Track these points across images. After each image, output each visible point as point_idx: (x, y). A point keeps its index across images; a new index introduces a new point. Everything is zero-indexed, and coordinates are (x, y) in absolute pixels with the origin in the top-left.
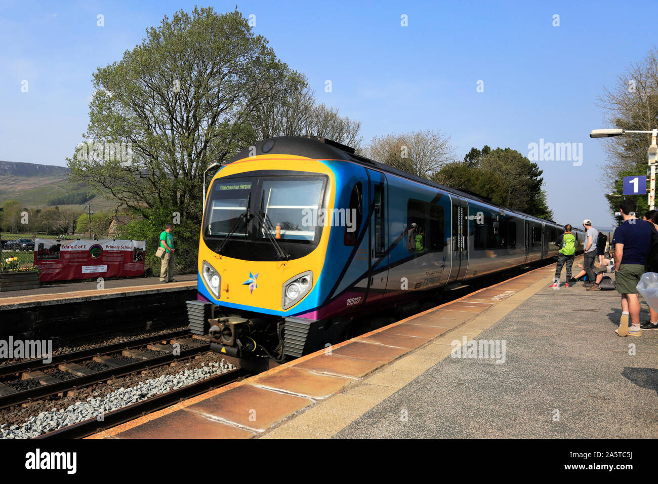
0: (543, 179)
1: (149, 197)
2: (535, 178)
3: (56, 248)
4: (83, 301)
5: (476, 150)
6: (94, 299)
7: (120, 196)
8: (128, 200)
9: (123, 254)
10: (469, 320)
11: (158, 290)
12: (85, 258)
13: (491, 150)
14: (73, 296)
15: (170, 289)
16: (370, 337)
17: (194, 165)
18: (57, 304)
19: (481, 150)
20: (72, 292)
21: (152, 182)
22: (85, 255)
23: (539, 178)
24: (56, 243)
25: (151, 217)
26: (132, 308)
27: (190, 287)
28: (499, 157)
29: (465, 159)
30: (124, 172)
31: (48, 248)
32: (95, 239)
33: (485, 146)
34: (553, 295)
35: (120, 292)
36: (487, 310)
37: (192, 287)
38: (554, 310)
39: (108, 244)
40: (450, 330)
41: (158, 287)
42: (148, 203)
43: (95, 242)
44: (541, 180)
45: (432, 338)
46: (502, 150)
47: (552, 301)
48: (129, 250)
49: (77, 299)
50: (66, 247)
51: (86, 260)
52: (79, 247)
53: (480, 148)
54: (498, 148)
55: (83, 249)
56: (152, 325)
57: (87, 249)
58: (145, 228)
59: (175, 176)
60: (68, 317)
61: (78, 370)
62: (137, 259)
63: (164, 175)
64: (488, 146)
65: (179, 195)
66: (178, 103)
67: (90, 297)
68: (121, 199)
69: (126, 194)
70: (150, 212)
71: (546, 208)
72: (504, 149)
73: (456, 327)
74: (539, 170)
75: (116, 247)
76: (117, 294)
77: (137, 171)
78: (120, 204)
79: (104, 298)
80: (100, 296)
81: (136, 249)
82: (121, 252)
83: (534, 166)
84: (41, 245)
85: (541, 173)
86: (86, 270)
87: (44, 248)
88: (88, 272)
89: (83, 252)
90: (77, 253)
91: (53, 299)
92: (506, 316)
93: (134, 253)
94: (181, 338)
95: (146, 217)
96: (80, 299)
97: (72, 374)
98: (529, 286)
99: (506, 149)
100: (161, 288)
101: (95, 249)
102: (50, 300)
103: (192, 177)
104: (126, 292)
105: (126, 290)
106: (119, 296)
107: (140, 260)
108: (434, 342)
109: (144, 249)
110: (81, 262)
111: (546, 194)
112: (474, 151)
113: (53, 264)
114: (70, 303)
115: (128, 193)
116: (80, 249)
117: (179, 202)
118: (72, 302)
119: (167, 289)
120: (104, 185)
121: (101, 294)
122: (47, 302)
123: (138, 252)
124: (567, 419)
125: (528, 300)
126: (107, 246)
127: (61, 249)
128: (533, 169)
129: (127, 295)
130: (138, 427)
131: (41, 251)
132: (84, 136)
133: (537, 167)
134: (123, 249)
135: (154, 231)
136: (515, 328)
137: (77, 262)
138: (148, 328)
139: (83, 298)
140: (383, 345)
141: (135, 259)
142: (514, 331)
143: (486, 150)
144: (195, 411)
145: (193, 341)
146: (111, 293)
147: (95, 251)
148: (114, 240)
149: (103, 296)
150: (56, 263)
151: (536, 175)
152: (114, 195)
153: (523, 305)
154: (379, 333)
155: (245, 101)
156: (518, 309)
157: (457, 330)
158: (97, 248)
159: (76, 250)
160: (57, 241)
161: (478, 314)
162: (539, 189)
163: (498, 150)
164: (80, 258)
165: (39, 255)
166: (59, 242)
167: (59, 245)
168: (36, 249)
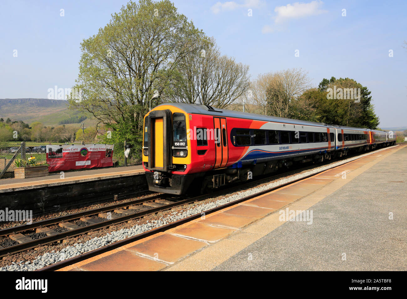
0: (371, 97)
1: (117, 117)
2: (366, 96)
3: (60, 151)
4: (74, 183)
5: (326, 80)
6: (81, 182)
7: (99, 117)
8: (103, 119)
9: (100, 153)
10: (317, 190)
11: (121, 175)
12: (77, 157)
13: (336, 80)
14: (68, 180)
15: (128, 174)
16: (251, 202)
17: (144, 97)
18: (58, 185)
19: (329, 80)
20: (68, 178)
21: (118, 108)
22: (78, 155)
23: (369, 96)
24: (59, 148)
25: (117, 130)
26: (105, 187)
27: (141, 173)
28: (341, 84)
29: (320, 87)
30: (101, 102)
31: (55, 151)
32: (83, 144)
33: (332, 78)
34: (376, 172)
35: (97, 177)
36: (331, 183)
37: (142, 172)
38: (375, 182)
39: (91, 148)
40: (304, 197)
41: (120, 173)
42: (116, 121)
43: (83, 146)
44: (370, 98)
45: (291, 202)
46: (343, 80)
47: (375, 176)
48: (104, 150)
49: (70, 182)
50: (66, 150)
51: (78, 158)
52: (74, 150)
53: (329, 79)
54: (341, 78)
55: (76, 151)
56: (118, 197)
57: (79, 150)
58: (114, 136)
59: (132, 104)
60: (65, 193)
61: (70, 227)
62: (108, 156)
63: (126, 104)
64: (334, 77)
65: (135, 115)
66: (133, 58)
67: (79, 181)
68: (99, 119)
69: (102, 116)
70: (118, 126)
71: (375, 115)
72: (344, 79)
73: (308, 195)
74: (368, 91)
75: (96, 149)
76: (95, 178)
77: (109, 101)
78: (99, 122)
79: (87, 181)
80: (85, 180)
81: (107, 150)
82: (99, 152)
83: (365, 89)
84: (50, 149)
85: (370, 93)
86: (78, 164)
87: (52, 151)
88: (80, 165)
89: (76, 153)
90: (73, 153)
91: (55, 182)
92: (342, 187)
93: (106, 153)
94: (136, 205)
95: (115, 130)
96: (72, 182)
97: (66, 229)
98: (361, 167)
99: (346, 79)
100: (123, 174)
101: (83, 151)
102: (54, 183)
103: (143, 104)
104: (101, 177)
105: (101, 175)
106: (97, 180)
107: (109, 156)
108: (292, 205)
109: (112, 150)
110: (75, 159)
111: (374, 106)
113: (59, 161)
114: (66, 185)
115: (103, 115)
116: (74, 151)
117: (135, 120)
118: (67, 184)
119: (126, 174)
120: (89, 110)
121: (85, 179)
122: (52, 184)
123: (109, 151)
124: (373, 254)
125: (359, 176)
126: (91, 149)
127: (63, 152)
128: (365, 91)
129: (102, 179)
130: (95, 262)
131: (51, 153)
132: (76, 81)
133: (367, 90)
134: (100, 150)
135: (119, 139)
136: (347, 194)
137: (73, 159)
138: (115, 199)
139: (74, 181)
140: (258, 207)
141: (107, 156)
142: (346, 196)
143: (333, 80)
144: (132, 251)
145: (143, 207)
146: (91, 178)
147: (84, 152)
148: (95, 145)
149: (87, 180)
150: (60, 160)
151: (367, 95)
152: (95, 117)
153: (355, 179)
154: (257, 199)
155: (176, 55)
156: (351, 182)
157: (308, 196)
158: (85, 149)
159: (72, 151)
160: (60, 146)
161: (324, 186)
162: (369, 104)
163: (341, 80)
164: (75, 157)
165: (49, 155)
166: (61, 147)
167: (62, 149)
168: (48, 151)
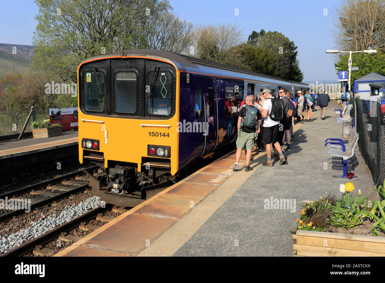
0: (297, 52)
2: (293, 51)
3: (59, 113)
12: (71, 118)
13: (266, 33)
19: (259, 33)
22: (72, 117)
23: (295, 51)
28: (270, 38)
29: (249, 39)
31: (56, 114)
33: (262, 30)
43: (75, 109)
44: (296, 53)
50: (63, 112)
52: (68, 112)
54: (270, 32)
55: (70, 113)
57: (72, 113)
64: (264, 30)
71: (300, 71)
72: (273, 32)
74: (295, 46)
83: (292, 43)
84: (52, 112)
85: (296, 48)
86: (72, 125)
89: (70, 115)
90: (67, 115)
99: (275, 32)
110: (70, 120)
111: (299, 61)
112: (254, 33)
116: (69, 113)
127: (61, 114)
128: (292, 45)
131: (53, 115)
133: (294, 44)
137: (68, 121)
143: (262, 32)
151: (293, 50)
162: (295, 58)
163: (270, 33)
164: (69, 118)
165: (52, 118)
166: (60, 110)
167: (60, 111)
168: (50, 114)
